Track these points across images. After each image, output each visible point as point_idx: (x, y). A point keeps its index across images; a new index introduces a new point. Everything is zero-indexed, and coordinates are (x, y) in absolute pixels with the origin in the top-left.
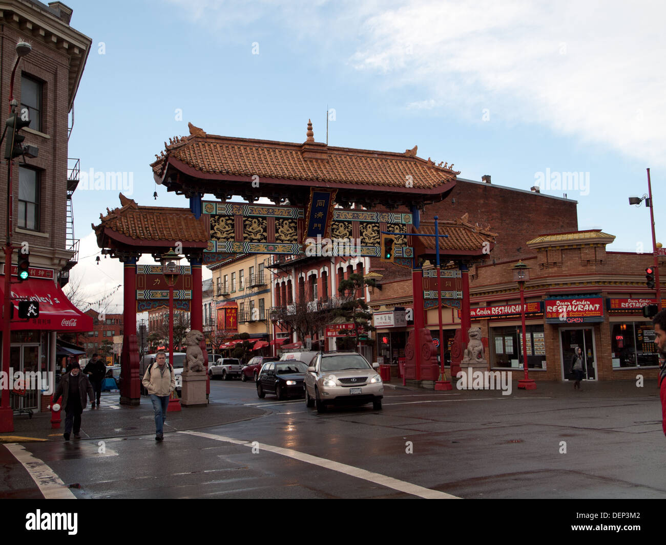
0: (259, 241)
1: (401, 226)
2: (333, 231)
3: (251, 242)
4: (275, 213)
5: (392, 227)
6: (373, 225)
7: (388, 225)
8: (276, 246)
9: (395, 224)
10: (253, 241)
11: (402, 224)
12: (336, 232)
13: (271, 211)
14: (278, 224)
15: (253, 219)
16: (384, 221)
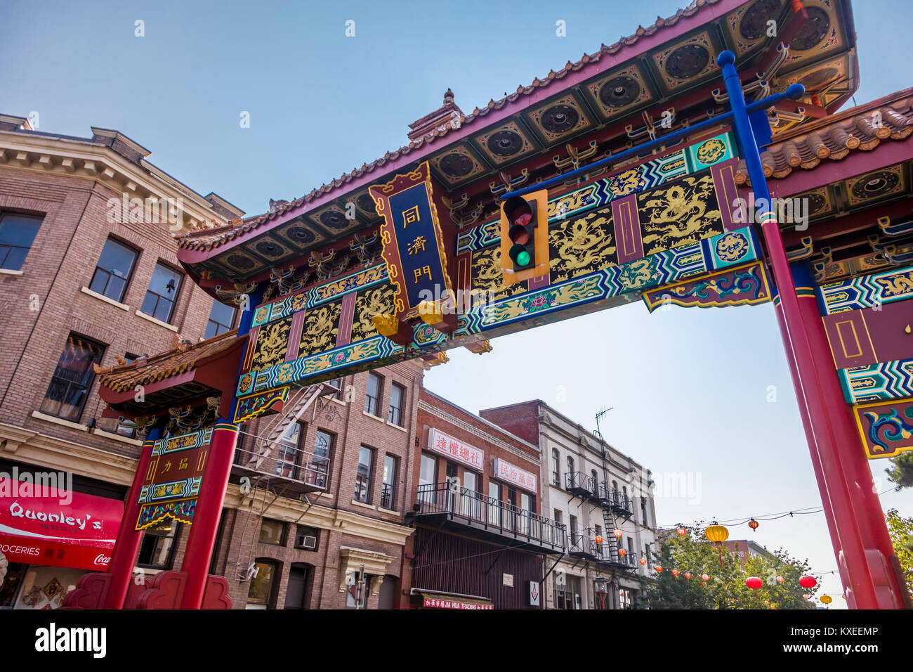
0: (323, 348)
1: (691, 181)
2: (475, 274)
3: (310, 355)
4: (358, 283)
5: (658, 198)
6: (591, 216)
7: (642, 197)
8: (349, 351)
9: (666, 186)
10: (314, 353)
11: (692, 174)
12: (484, 273)
13: (352, 281)
14: (360, 303)
15: (321, 309)
16: (627, 191)
